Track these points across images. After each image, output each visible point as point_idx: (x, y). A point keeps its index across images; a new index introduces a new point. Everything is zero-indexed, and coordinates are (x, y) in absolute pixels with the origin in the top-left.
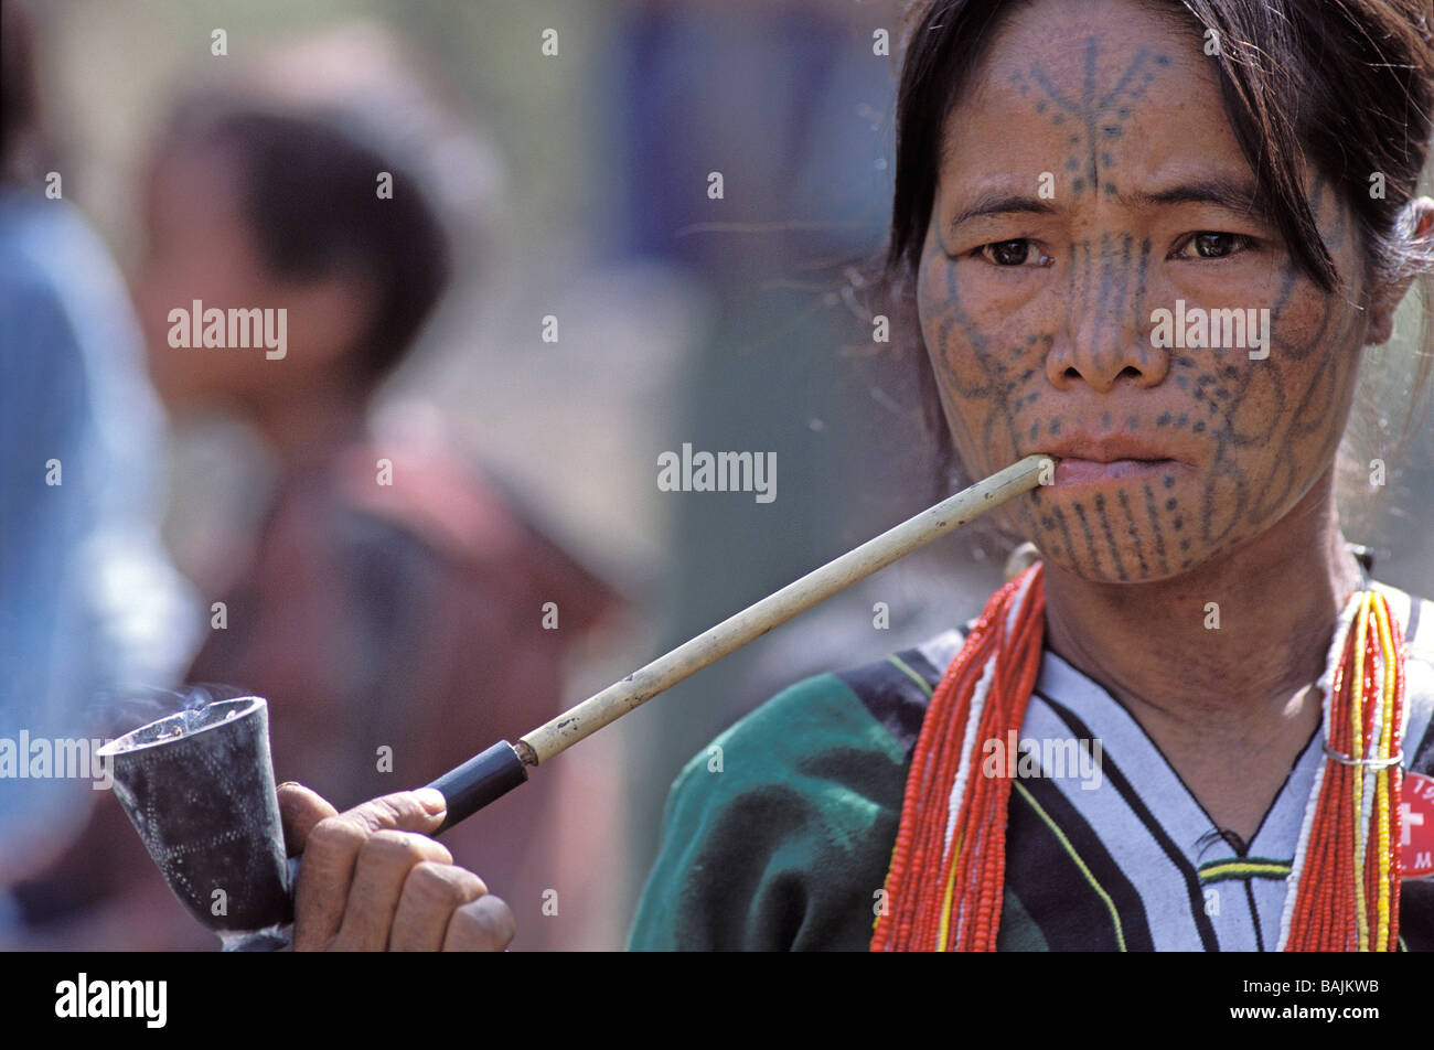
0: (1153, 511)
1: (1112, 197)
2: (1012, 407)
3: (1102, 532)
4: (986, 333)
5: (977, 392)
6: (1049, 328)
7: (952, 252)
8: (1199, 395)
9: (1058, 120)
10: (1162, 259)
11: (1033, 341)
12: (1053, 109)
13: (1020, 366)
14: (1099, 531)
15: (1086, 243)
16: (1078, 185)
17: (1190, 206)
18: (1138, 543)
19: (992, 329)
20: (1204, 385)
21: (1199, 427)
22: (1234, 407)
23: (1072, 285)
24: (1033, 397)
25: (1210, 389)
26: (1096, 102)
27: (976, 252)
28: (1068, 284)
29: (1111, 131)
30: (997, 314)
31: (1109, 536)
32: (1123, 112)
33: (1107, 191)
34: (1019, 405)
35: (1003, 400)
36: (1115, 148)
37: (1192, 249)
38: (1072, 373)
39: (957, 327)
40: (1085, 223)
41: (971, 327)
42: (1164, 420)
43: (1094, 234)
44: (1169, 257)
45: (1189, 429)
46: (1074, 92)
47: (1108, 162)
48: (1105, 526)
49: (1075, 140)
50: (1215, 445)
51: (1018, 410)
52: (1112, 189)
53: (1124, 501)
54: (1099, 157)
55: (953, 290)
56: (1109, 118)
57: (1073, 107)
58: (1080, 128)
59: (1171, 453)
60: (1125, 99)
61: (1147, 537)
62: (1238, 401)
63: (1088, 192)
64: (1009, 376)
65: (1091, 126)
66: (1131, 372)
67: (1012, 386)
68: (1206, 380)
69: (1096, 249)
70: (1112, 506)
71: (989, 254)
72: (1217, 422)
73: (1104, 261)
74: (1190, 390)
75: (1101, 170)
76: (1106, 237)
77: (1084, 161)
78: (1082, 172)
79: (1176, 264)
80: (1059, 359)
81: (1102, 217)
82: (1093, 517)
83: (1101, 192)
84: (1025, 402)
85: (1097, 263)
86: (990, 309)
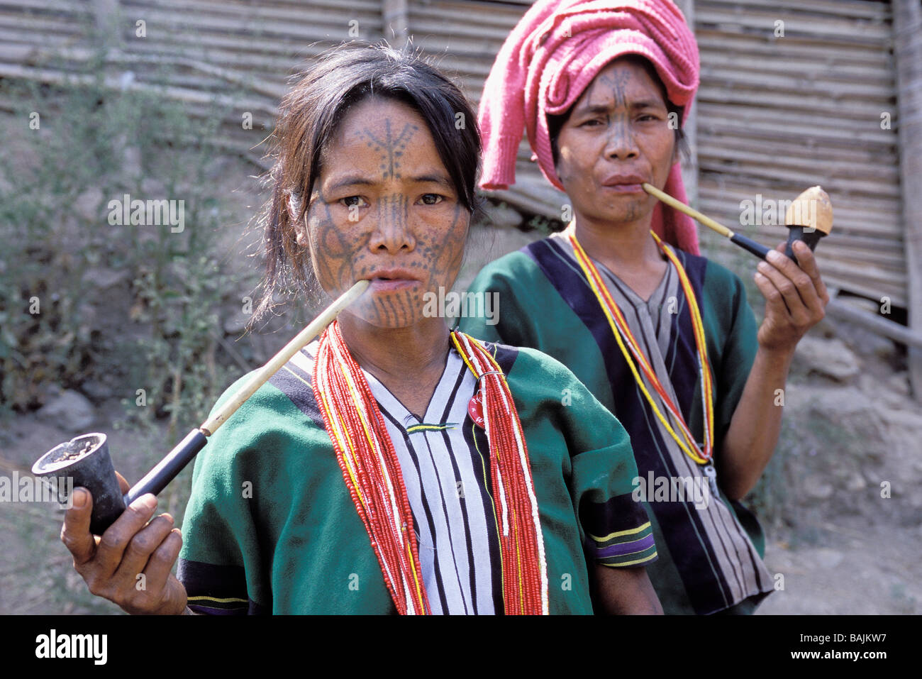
0: (409, 300)
1: (399, 179)
2: (353, 261)
3: (391, 309)
4: (343, 232)
5: (339, 256)
6: (369, 230)
7: (327, 201)
8: (425, 256)
9: (377, 149)
10: (412, 204)
11: (363, 235)
12: (375, 145)
13: (357, 245)
14: (390, 309)
15: (386, 198)
16: (385, 175)
17: (426, 183)
18: (405, 313)
19: (346, 231)
20: (427, 251)
21: (425, 267)
22: (437, 260)
23: (380, 214)
24: (362, 257)
25: (429, 253)
26: (392, 143)
27: (339, 201)
28: (377, 213)
29: (398, 154)
30: (348, 225)
31: (394, 311)
32: (403, 146)
33: (397, 178)
34: (356, 260)
35: (349, 259)
36: (400, 160)
37: (422, 201)
38: (382, 247)
39: (331, 230)
40: (386, 189)
41: (337, 231)
42: (413, 264)
43: (390, 194)
44: (414, 204)
45: (422, 268)
46: (383, 139)
47: (397, 165)
48: (392, 307)
49: (384, 157)
50: (430, 274)
51: (355, 262)
52: (398, 176)
53: (398, 297)
54: (393, 164)
55: (329, 216)
56: (398, 148)
57: (383, 145)
58: (387, 153)
59: (417, 276)
60: (403, 142)
61: (408, 311)
62: (438, 258)
63: (389, 178)
64: (353, 248)
65: (390, 152)
66: (405, 246)
67: (354, 252)
68: (428, 250)
69: (389, 200)
70: (394, 299)
71: (343, 202)
72: (430, 265)
73: (393, 204)
74: (422, 254)
75: (394, 168)
76: (394, 194)
77: (388, 166)
78: (387, 170)
79: (417, 207)
80: (375, 242)
81: (394, 186)
82: (386, 304)
83: (394, 178)
84: (359, 259)
85: (389, 205)
86: (345, 224)
